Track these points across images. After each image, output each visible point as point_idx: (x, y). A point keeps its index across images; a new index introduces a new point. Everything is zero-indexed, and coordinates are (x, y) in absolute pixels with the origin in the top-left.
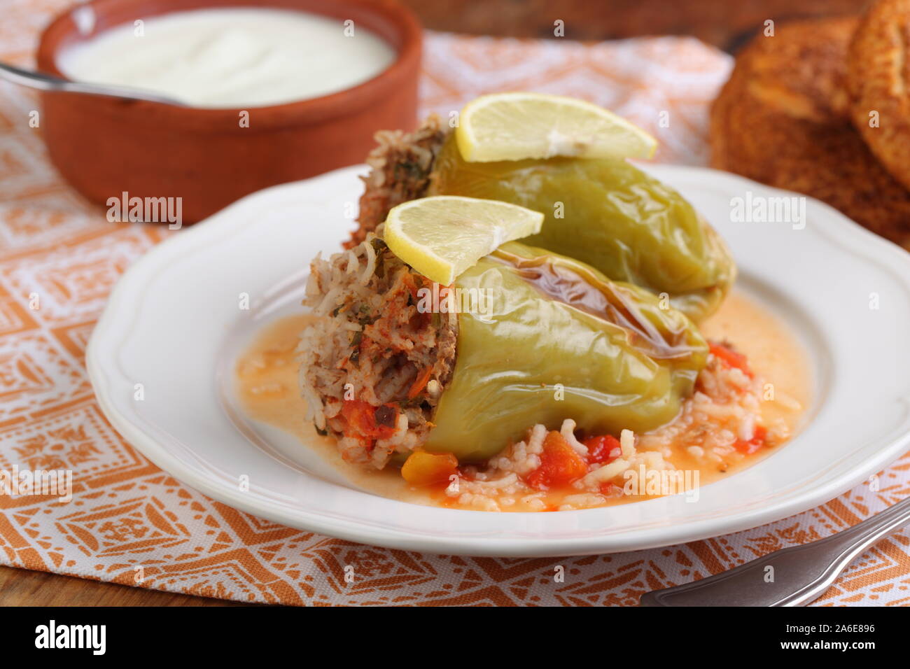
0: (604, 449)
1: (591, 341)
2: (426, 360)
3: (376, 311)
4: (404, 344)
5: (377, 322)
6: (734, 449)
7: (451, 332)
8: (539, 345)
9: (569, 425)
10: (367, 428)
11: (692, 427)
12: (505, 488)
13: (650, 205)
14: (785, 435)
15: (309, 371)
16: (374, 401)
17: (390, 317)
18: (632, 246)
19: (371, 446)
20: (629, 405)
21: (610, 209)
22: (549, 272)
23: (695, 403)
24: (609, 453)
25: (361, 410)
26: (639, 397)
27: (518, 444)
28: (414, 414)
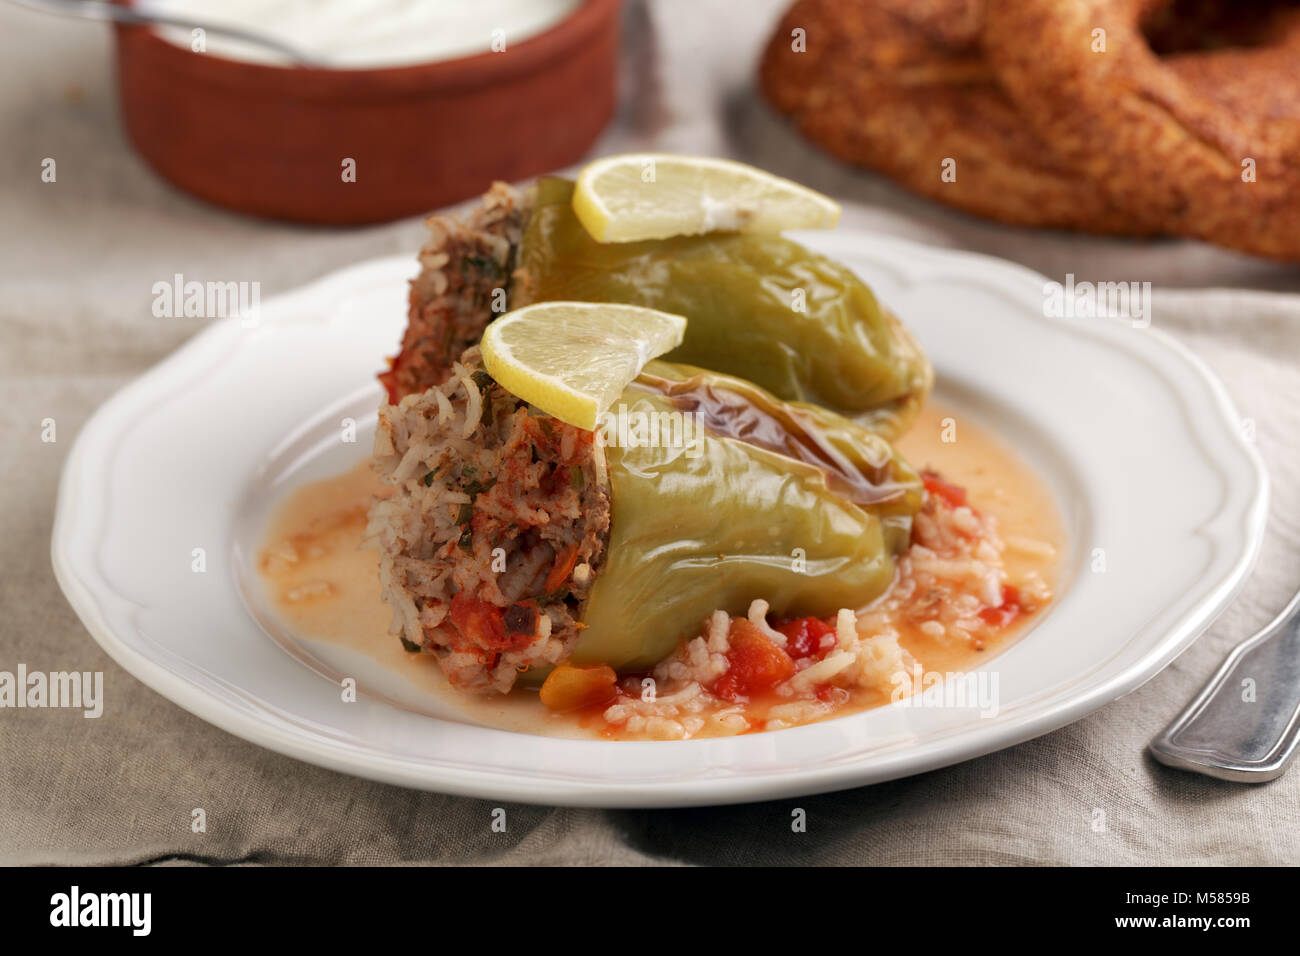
0: (810, 638)
1: (779, 489)
2: (568, 538)
3: (487, 474)
4: (536, 518)
5: (493, 490)
6: (982, 621)
7: (602, 495)
8: (715, 501)
9: (760, 608)
10: (492, 639)
11: (917, 595)
12: (686, 703)
13: (819, 292)
14: (1046, 595)
15: (395, 565)
16: (499, 600)
17: (510, 480)
18: (799, 349)
19: (494, 662)
20: (834, 573)
21: (766, 300)
22: (706, 398)
23: (913, 560)
24: (819, 642)
25: (481, 614)
26: (846, 560)
27: (694, 641)
28: (558, 613)
